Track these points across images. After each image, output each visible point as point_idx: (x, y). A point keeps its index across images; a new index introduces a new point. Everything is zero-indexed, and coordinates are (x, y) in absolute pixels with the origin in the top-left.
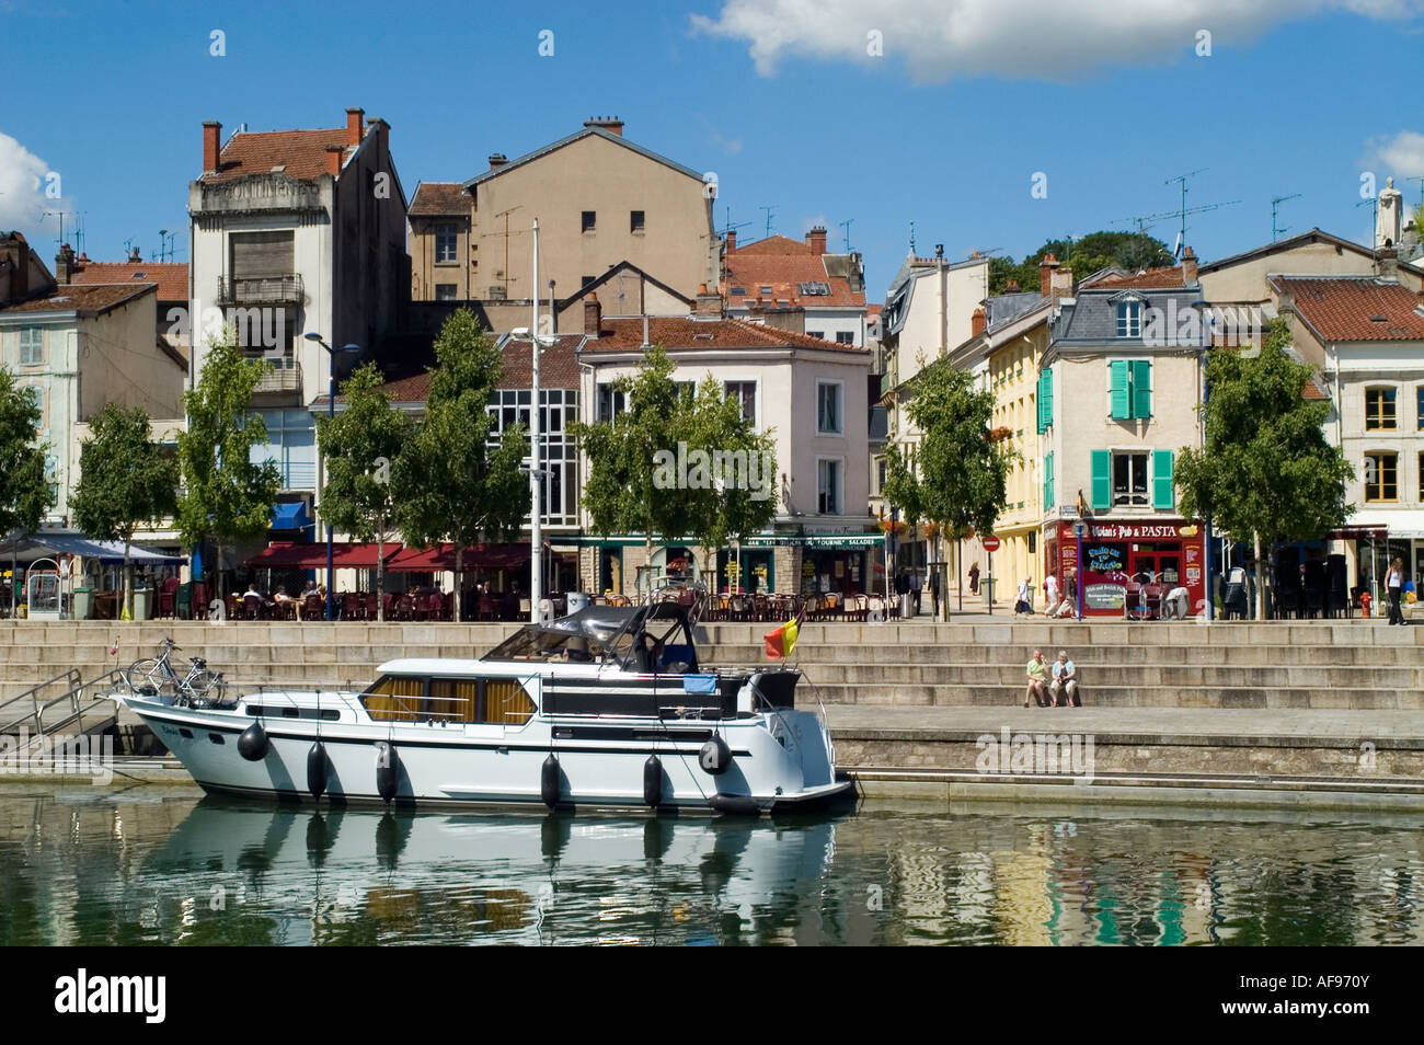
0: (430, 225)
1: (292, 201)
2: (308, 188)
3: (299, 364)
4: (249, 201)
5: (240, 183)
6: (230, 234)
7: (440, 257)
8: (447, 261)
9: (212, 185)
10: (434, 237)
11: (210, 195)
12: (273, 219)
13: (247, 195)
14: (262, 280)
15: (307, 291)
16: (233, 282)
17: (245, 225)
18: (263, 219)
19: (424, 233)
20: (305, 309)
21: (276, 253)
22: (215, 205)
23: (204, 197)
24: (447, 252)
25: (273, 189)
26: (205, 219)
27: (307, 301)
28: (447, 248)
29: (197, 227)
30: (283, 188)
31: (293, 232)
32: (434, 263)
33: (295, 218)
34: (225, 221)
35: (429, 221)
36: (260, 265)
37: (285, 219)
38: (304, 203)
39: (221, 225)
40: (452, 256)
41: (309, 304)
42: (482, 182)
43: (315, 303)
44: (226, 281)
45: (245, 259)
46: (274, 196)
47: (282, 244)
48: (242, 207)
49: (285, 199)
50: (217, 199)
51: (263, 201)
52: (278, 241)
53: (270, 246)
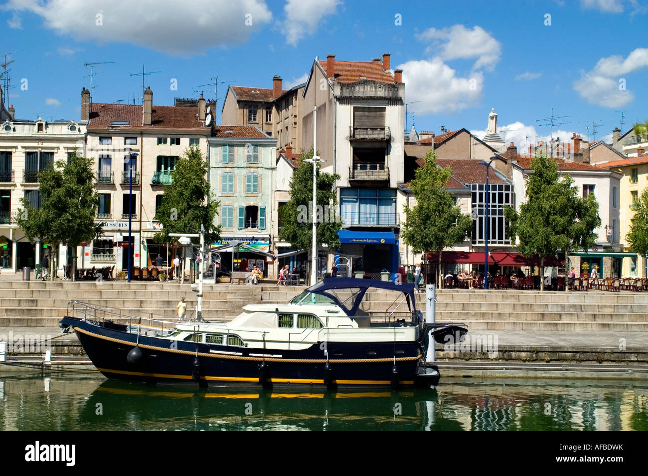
0: (246, 105)
1: (385, 94)
2: (393, 89)
3: (388, 168)
4: (363, 93)
5: (359, 84)
6: (354, 107)
7: (250, 119)
8: (252, 121)
9: (346, 84)
10: (248, 110)
11: (344, 89)
12: (376, 101)
13: (362, 90)
14: (368, 129)
15: (393, 135)
16: (354, 129)
17: (361, 103)
18: (371, 101)
19: (243, 108)
20: (391, 143)
21: (375, 117)
22: (347, 93)
23: (341, 89)
24: (252, 118)
25: (376, 88)
26: (342, 100)
27: (392, 140)
28: (252, 115)
29: (338, 103)
30: (380, 88)
31: (385, 108)
32: (248, 122)
33: (387, 102)
34: (352, 101)
35: (245, 103)
36: (367, 122)
37: (381, 102)
38: (391, 95)
39: (350, 103)
40: (255, 119)
41: (393, 141)
42: (299, 88)
43: (396, 140)
44: (352, 129)
45: (360, 119)
46: (376, 91)
47: (378, 113)
48: (361, 95)
49: (381, 92)
50: (348, 91)
51: (371, 93)
52: (376, 112)
53: (372, 114)
